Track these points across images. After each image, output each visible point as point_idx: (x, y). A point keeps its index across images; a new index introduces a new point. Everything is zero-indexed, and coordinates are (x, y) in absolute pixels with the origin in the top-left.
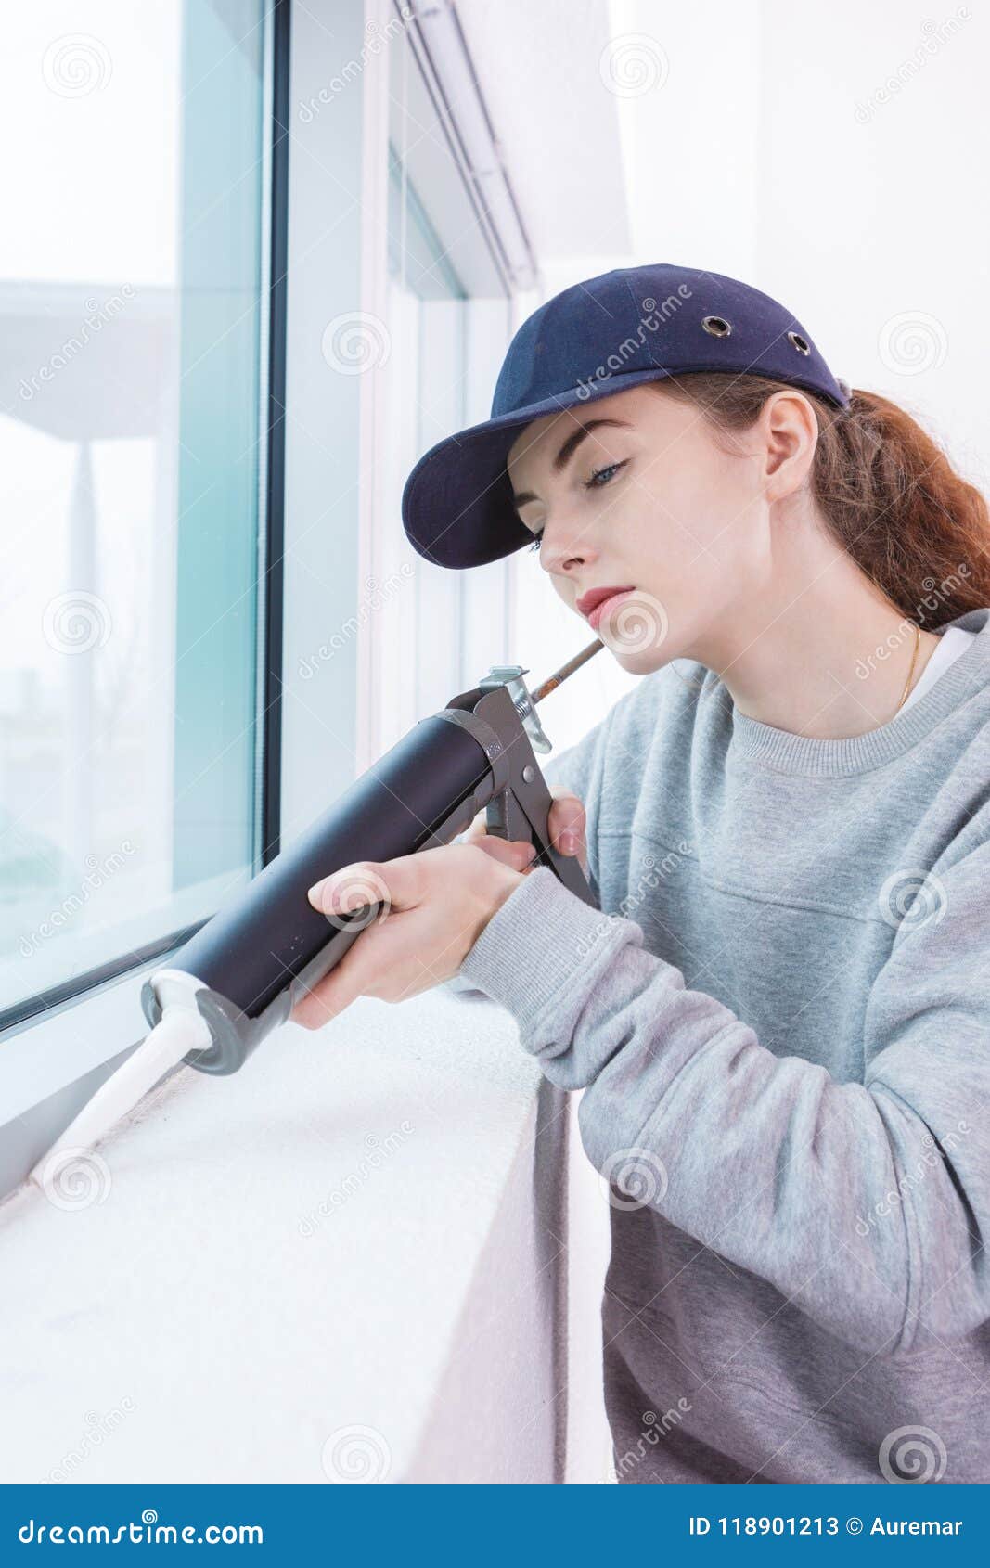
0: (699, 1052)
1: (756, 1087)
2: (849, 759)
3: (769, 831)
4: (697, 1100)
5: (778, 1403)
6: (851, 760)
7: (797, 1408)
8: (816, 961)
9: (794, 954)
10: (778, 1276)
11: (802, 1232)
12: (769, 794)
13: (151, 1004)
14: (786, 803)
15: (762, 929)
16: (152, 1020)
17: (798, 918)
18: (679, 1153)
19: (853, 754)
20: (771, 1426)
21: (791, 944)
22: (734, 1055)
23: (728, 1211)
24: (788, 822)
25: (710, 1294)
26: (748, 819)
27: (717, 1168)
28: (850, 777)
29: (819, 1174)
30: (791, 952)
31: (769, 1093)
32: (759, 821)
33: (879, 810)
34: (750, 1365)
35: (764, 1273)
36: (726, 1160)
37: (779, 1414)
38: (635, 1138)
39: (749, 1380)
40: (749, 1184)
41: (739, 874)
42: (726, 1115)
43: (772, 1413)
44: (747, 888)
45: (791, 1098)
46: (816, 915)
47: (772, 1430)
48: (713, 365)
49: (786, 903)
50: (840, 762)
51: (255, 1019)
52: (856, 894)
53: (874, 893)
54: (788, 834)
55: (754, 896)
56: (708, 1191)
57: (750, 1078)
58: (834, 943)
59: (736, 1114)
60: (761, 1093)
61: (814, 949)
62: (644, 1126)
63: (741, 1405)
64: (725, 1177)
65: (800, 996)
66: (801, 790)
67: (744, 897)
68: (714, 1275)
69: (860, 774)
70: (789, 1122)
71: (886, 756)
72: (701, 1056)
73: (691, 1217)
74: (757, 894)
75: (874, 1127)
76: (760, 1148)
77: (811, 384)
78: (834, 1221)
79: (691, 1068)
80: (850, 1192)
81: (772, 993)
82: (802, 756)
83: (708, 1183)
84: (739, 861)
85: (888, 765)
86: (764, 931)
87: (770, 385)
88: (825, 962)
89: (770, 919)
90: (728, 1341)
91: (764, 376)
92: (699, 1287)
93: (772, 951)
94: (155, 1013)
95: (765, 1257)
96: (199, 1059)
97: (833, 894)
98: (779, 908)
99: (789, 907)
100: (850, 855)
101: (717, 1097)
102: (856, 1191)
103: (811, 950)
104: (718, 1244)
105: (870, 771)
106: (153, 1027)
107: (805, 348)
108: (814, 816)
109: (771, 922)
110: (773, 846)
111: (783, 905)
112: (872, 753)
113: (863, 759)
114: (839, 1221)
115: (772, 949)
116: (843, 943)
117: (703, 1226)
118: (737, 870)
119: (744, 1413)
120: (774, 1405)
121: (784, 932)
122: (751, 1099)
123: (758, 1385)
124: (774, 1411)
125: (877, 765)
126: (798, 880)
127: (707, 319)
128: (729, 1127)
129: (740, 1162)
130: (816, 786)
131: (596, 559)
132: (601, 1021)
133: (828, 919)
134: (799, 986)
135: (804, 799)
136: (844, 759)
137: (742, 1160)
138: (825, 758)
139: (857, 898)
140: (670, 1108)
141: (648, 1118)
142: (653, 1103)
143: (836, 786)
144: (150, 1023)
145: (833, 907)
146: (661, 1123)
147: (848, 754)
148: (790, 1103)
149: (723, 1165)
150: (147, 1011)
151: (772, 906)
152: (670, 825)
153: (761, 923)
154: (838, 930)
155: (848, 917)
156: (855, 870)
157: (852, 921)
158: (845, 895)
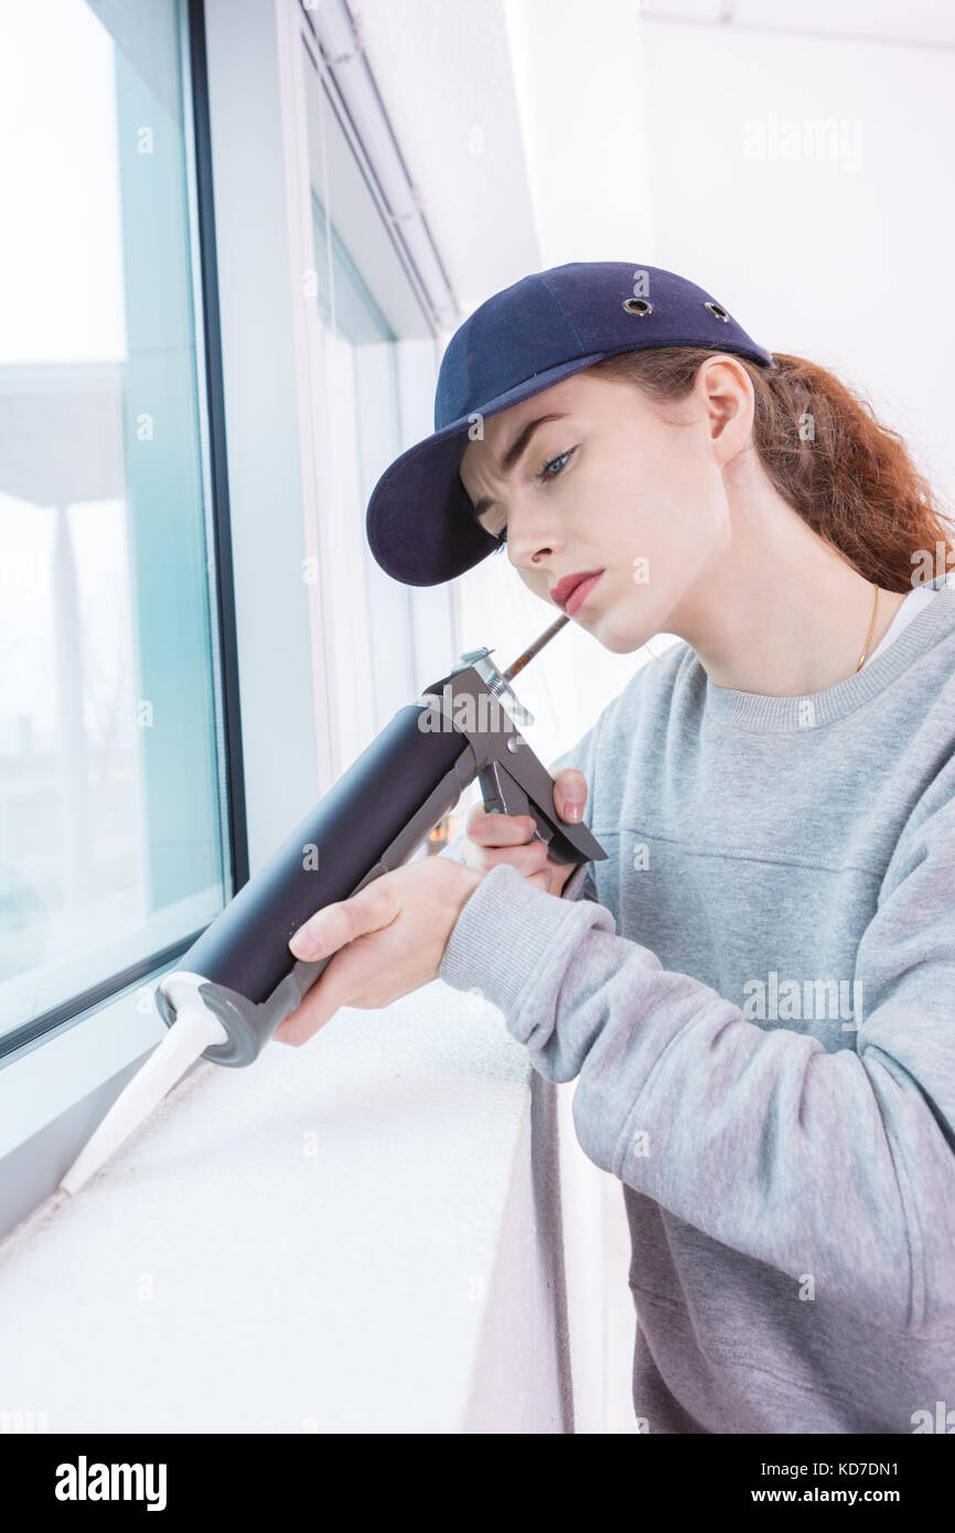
0: (680, 1033)
1: (738, 1064)
3: (744, 789)
4: (680, 1082)
5: (788, 1382)
7: (810, 1386)
8: (791, 915)
9: (769, 910)
10: (777, 1256)
11: (794, 1208)
12: (743, 754)
13: (166, 1008)
14: (759, 760)
15: (738, 886)
16: (168, 1020)
17: (771, 870)
18: (666, 1138)
20: (779, 1407)
21: (765, 900)
22: (716, 1033)
23: (722, 1192)
24: (762, 779)
25: (708, 1275)
27: (705, 1150)
28: (819, 728)
29: (807, 1148)
30: (765, 908)
31: (752, 1069)
32: (734, 782)
33: (850, 757)
34: (754, 1346)
35: (762, 1255)
36: (713, 1141)
37: (789, 1394)
38: (623, 1125)
39: (752, 1362)
40: (739, 1163)
41: (716, 834)
42: (709, 1094)
43: (780, 1394)
44: (723, 847)
45: (775, 1072)
46: (789, 868)
47: (779, 1412)
48: (641, 342)
49: (759, 857)
51: (260, 1005)
52: (827, 844)
53: (844, 842)
54: (762, 791)
55: (729, 854)
56: (699, 1174)
57: (732, 1056)
58: (807, 896)
59: (721, 1094)
60: (745, 1068)
61: (788, 903)
62: (630, 1112)
63: (746, 1388)
64: (714, 1158)
65: (776, 953)
66: (771, 746)
67: (720, 856)
68: (711, 1256)
69: (829, 724)
70: (773, 1097)
71: (854, 704)
72: (682, 1037)
73: (685, 1201)
74: (732, 851)
75: (863, 1093)
76: (746, 1126)
77: (736, 347)
78: (825, 1195)
79: (672, 1049)
80: (843, 1164)
81: (751, 951)
82: (773, 714)
83: (698, 1166)
84: (716, 822)
86: (740, 888)
87: (700, 353)
88: (798, 915)
89: (745, 875)
90: (728, 1322)
91: (692, 346)
92: (697, 1269)
93: (748, 908)
94: (170, 1012)
95: (761, 1235)
96: (215, 1054)
97: (805, 846)
98: (753, 863)
99: (761, 861)
100: (821, 804)
101: (697, 1078)
102: (848, 1162)
103: (784, 905)
104: (715, 1227)
105: (838, 720)
106: (169, 1027)
107: (724, 315)
108: (786, 769)
109: (746, 879)
110: (747, 803)
111: (756, 860)
113: (831, 709)
114: (830, 1194)
115: (748, 905)
116: (816, 895)
117: (699, 1211)
118: (715, 830)
119: (750, 1396)
120: (784, 1385)
121: (759, 888)
122: (735, 1076)
123: (763, 1367)
124: (785, 1391)
126: (770, 834)
127: (627, 302)
128: (713, 1106)
129: (727, 1142)
130: (786, 740)
131: (563, 548)
132: (577, 1004)
133: (801, 871)
134: (774, 941)
135: (776, 754)
137: (729, 1139)
138: (795, 712)
139: (827, 848)
140: (654, 1093)
141: (634, 1104)
142: (637, 1088)
143: (806, 738)
144: (167, 1023)
145: (805, 860)
146: (647, 1107)
148: (774, 1078)
149: (711, 1147)
150: (162, 1014)
151: (746, 862)
152: (647, 813)
153: (737, 880)
154: (810, 882)
155: (820, 869)
156: (825, 819)
157: (824, 872)
158: (816, 846)
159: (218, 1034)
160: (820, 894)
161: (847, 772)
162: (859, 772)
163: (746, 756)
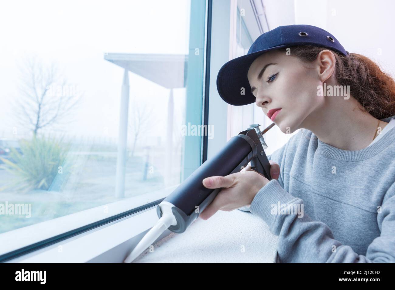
2: (354, 156)
3: (327, 175)
6: (354, 157)
8: (337, 217)
12: (327, 164)
13: (159, 212)
16: (160, 217)
19: (355, 155)
21: (329, 210)
26: (320, 171)
28: (353, 162)
30: (329, 213)
32: (324, 172)
50: (351, 157)
51: (189, 216)
58: (343, 212)
61: (337, 213)
67: (317, 194)
69: (357, 161)
71: (366, 157)
74: (322, 194)
82: (339, 154)
84: (317, 183)
85: (367, 160)
88: (339, 217)
93: (323, 211)
94: (161, 214)
96: (173, 229)
98: (328, 199)
103: (335, 213)
105: (361, 161)
106: (160, 219)
107: (333, 40)
109: (324, 203)
110: (328, 180)
111: (329, 198)
112: (362, 156)
113: (359, 157)
121: (328, 206)
125: (363, 159)
127: (300, 33)
130: (342, 163)
131: (271, 101)
133: (342, 204)
134: (330, 223)
135: (338, 167)
136: (352, 156)
138: (346, 156)
147: (354, 155)
150: (158, 215)
151: (326, 198)
152: (299, 174)
153: (321, 202)
154: (344, 208)
155: (347, 204)
156: (352, 190)
157: (348, 205)
158: (348, 198)
159: (174, 222)
160: (347, 212)
161: (361, 177)
162: (364, 177)
163: (328, 165)
